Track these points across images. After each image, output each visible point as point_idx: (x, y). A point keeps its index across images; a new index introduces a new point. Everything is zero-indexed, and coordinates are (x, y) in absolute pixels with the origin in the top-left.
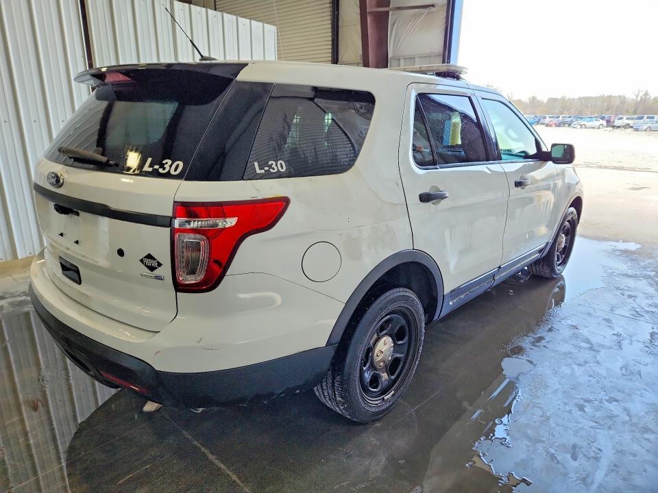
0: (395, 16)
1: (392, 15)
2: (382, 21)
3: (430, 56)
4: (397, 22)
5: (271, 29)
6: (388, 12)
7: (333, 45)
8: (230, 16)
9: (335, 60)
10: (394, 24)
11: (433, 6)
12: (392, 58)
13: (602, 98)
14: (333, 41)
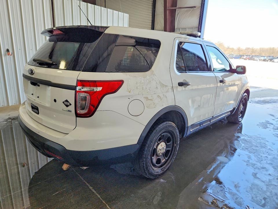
0: (179, 11)
1: (177, 11)
2: (173, 13)
3: (193, 28)
4: (179, 14)
5: (127, 16)
6: (176, 9)
7: (152, 22)
8: (110, 10)
9: (153, 28)
10: (178, 15)
11: (195, 7)
12: (176, 29)
13: (270, 49)
14: (152, 21)
